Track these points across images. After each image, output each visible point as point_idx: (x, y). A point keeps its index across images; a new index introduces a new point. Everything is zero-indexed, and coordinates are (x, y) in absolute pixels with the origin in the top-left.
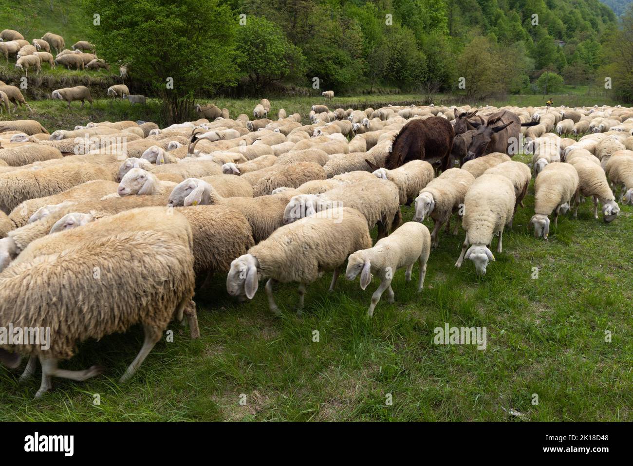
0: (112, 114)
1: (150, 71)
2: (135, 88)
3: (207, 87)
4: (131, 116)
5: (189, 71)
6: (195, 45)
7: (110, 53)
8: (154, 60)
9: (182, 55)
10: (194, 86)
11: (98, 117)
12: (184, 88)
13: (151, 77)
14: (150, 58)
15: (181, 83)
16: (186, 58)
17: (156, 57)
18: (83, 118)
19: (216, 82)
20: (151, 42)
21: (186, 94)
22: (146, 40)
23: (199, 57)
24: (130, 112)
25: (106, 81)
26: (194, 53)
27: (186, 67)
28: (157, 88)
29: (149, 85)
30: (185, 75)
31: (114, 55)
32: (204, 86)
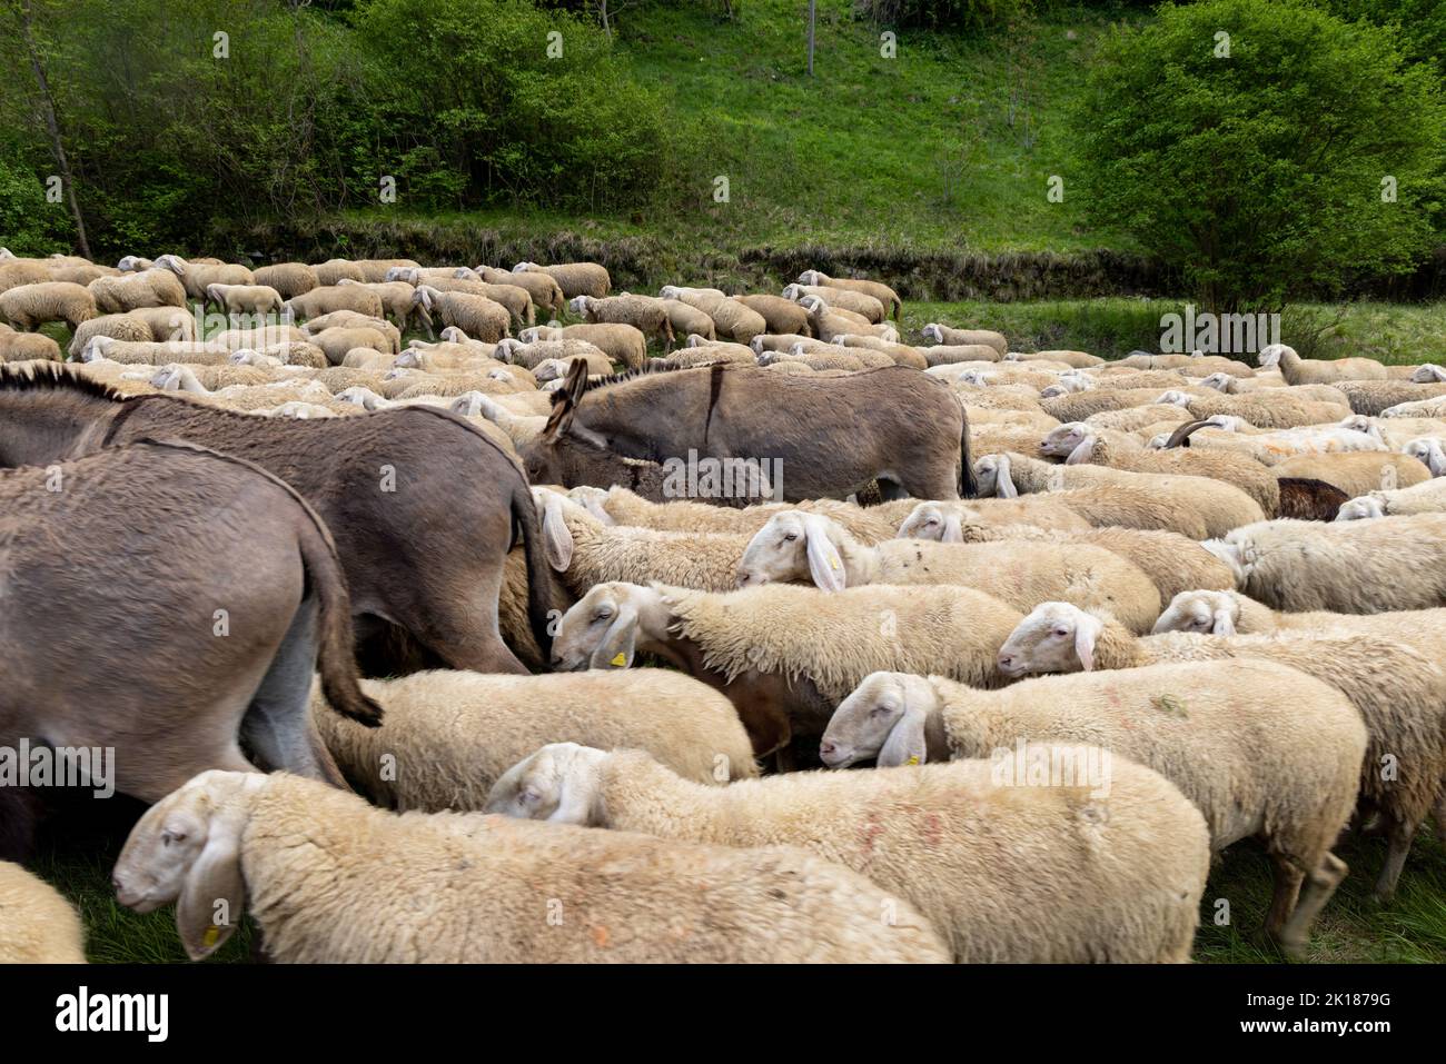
0: (1082, 333)
1: (1184, 241)
2: (1143, 276)
3: (1324, 276)
4: (1122, 338)
5: (1281, 239)
6: (1310, 177)
7: (1103, 207)
8: (1197, 216)
9: (1271, 201)
10: (1287, 274)
11: (1052, 338)
12: (1260, 278)
13: (1184, 255)
14: (1188, 213)
15: (1255, 267)
16: (1280, 208)
17: (1204, 209)
18: (1024, 340)
19: (1353, 264)
20: (1200, 176)
21: (1263, 293)
22: (1188, 172)
23: (1316, 203)
24: (1120, 329)
25: (1083, 263)
26: (1304, 193)
27: (1275, 230)
28: (1194, 280)
29: (1177, 270)
30: (1270, 249)
31: (1112, 210)
32: (1315, 275)
